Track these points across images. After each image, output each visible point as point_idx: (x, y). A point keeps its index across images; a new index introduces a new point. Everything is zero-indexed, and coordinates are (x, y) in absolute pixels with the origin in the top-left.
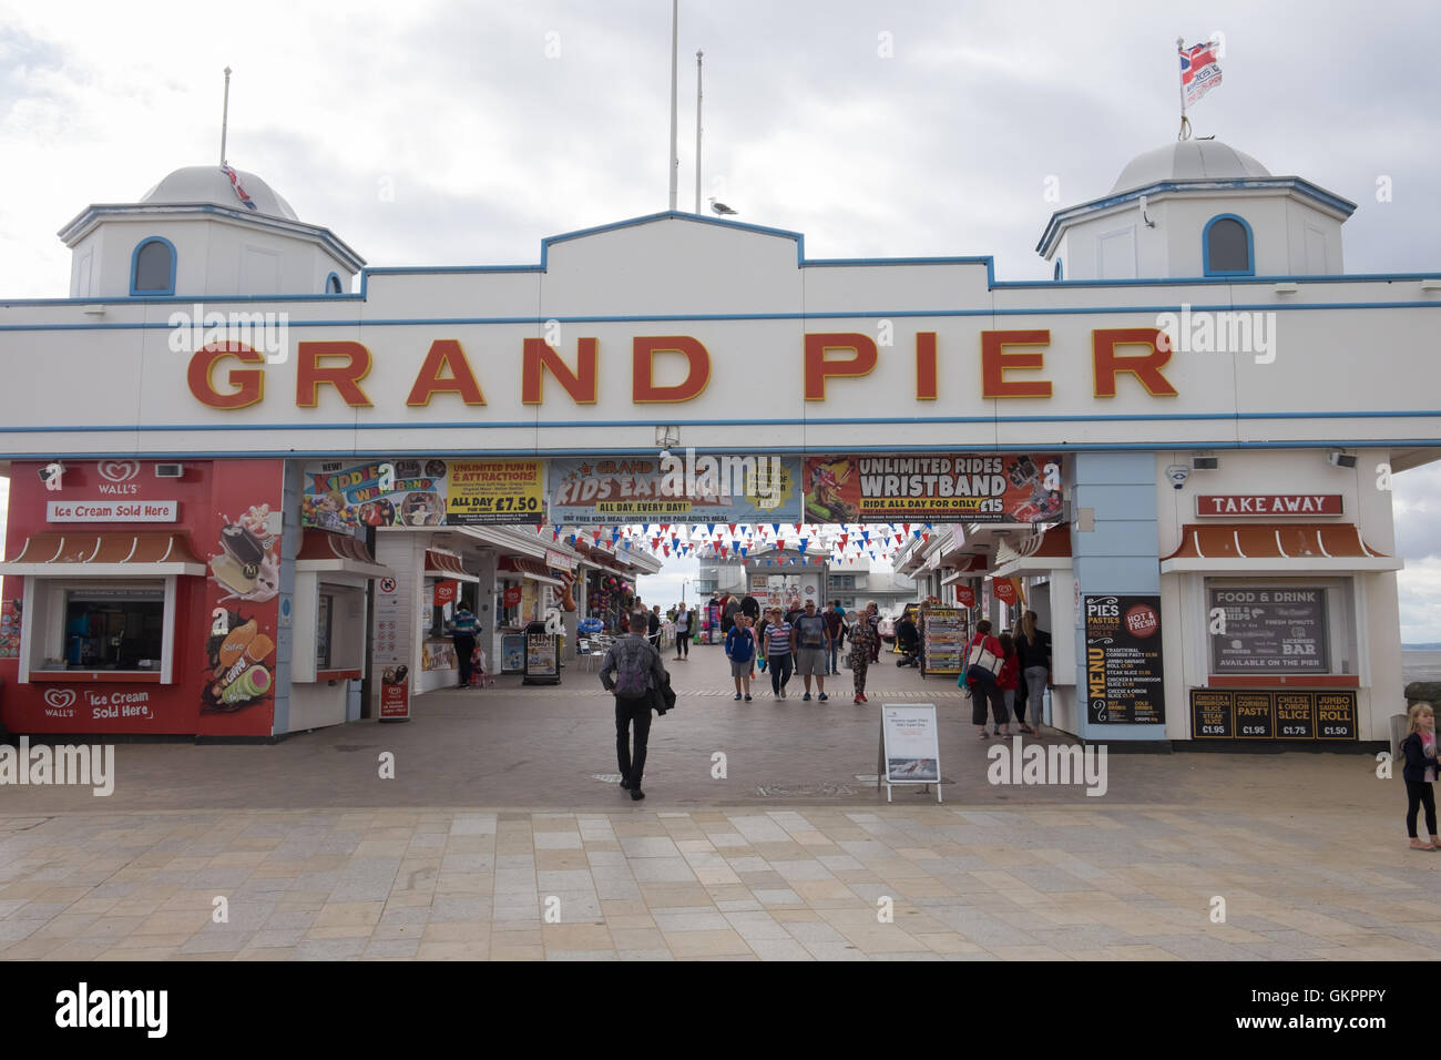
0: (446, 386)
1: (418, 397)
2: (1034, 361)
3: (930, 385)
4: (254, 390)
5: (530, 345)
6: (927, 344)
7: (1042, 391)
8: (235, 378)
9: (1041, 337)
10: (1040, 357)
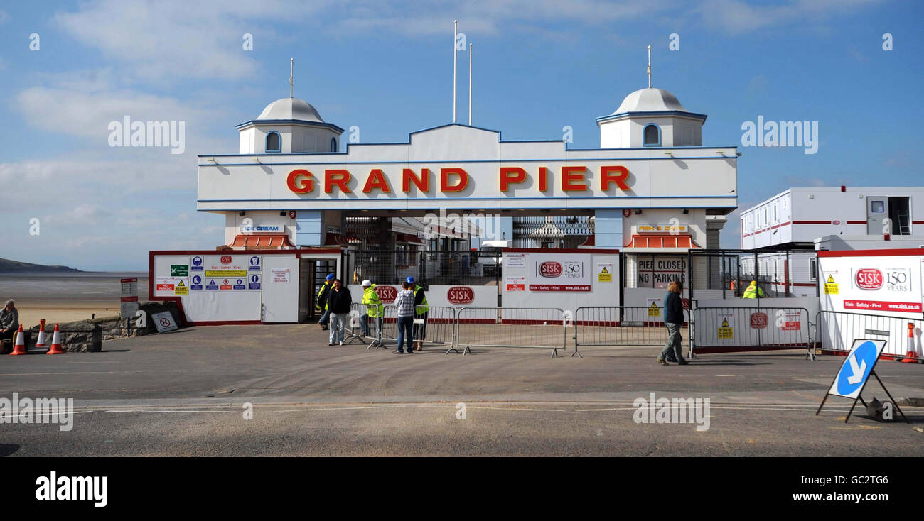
0: (377, 185)
1: (367, 189)
2: (580, 178)
3: (543, 186)
4: (310, 187)
5: (405, 171)
6: (543, 171)
7: (583, 188)
8: (303, 182)
9: (583, 169)
10: (582, 176)
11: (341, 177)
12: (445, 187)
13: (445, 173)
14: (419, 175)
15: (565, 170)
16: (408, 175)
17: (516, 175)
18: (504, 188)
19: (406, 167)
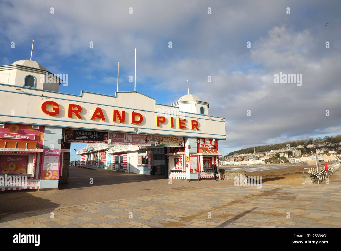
0: (99, 116)
1: (93, 118)
3: (173, 126)
4: (57, 112)
5: (114, 111)
6: (172, 119)
7: (185, 128)
8: (54, 109)
9: (185, 120)
10: (184, 123)
11: (77, 109)
12: (134, 122)
13: (134, 114)
14: (121, 114)
15: (180, 120)
16: (116, 112)
17: (162, 120)
18: (158, 125)
19: (116, 109)
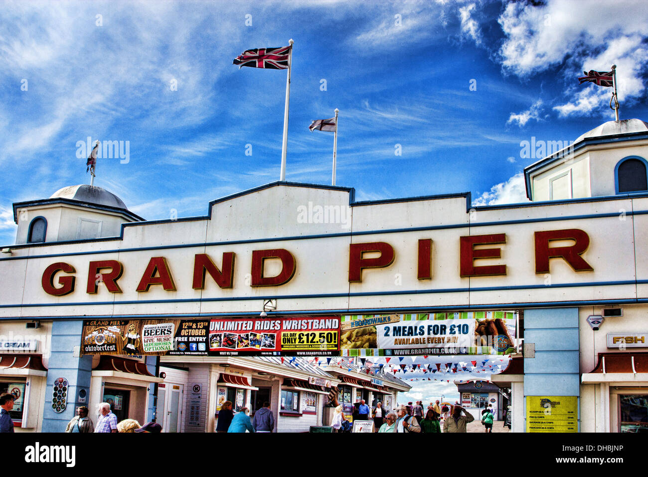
0: (156, 282)
2: (496, 254)
3: (425, 271)
4: (69, 286)
5: (198, 257)
6: (425, 248)
7: (501, 271)
8: (62, 280)
9: (501, 239)
10: (499, 250)
11: (110, 270)
12: (259, 280)
13: (259, 259)
14: (219, 263)
15: (466, 242)
16: (202, 263)
17: (376, 255)
18: (355, 276)
19: (200, 251)
